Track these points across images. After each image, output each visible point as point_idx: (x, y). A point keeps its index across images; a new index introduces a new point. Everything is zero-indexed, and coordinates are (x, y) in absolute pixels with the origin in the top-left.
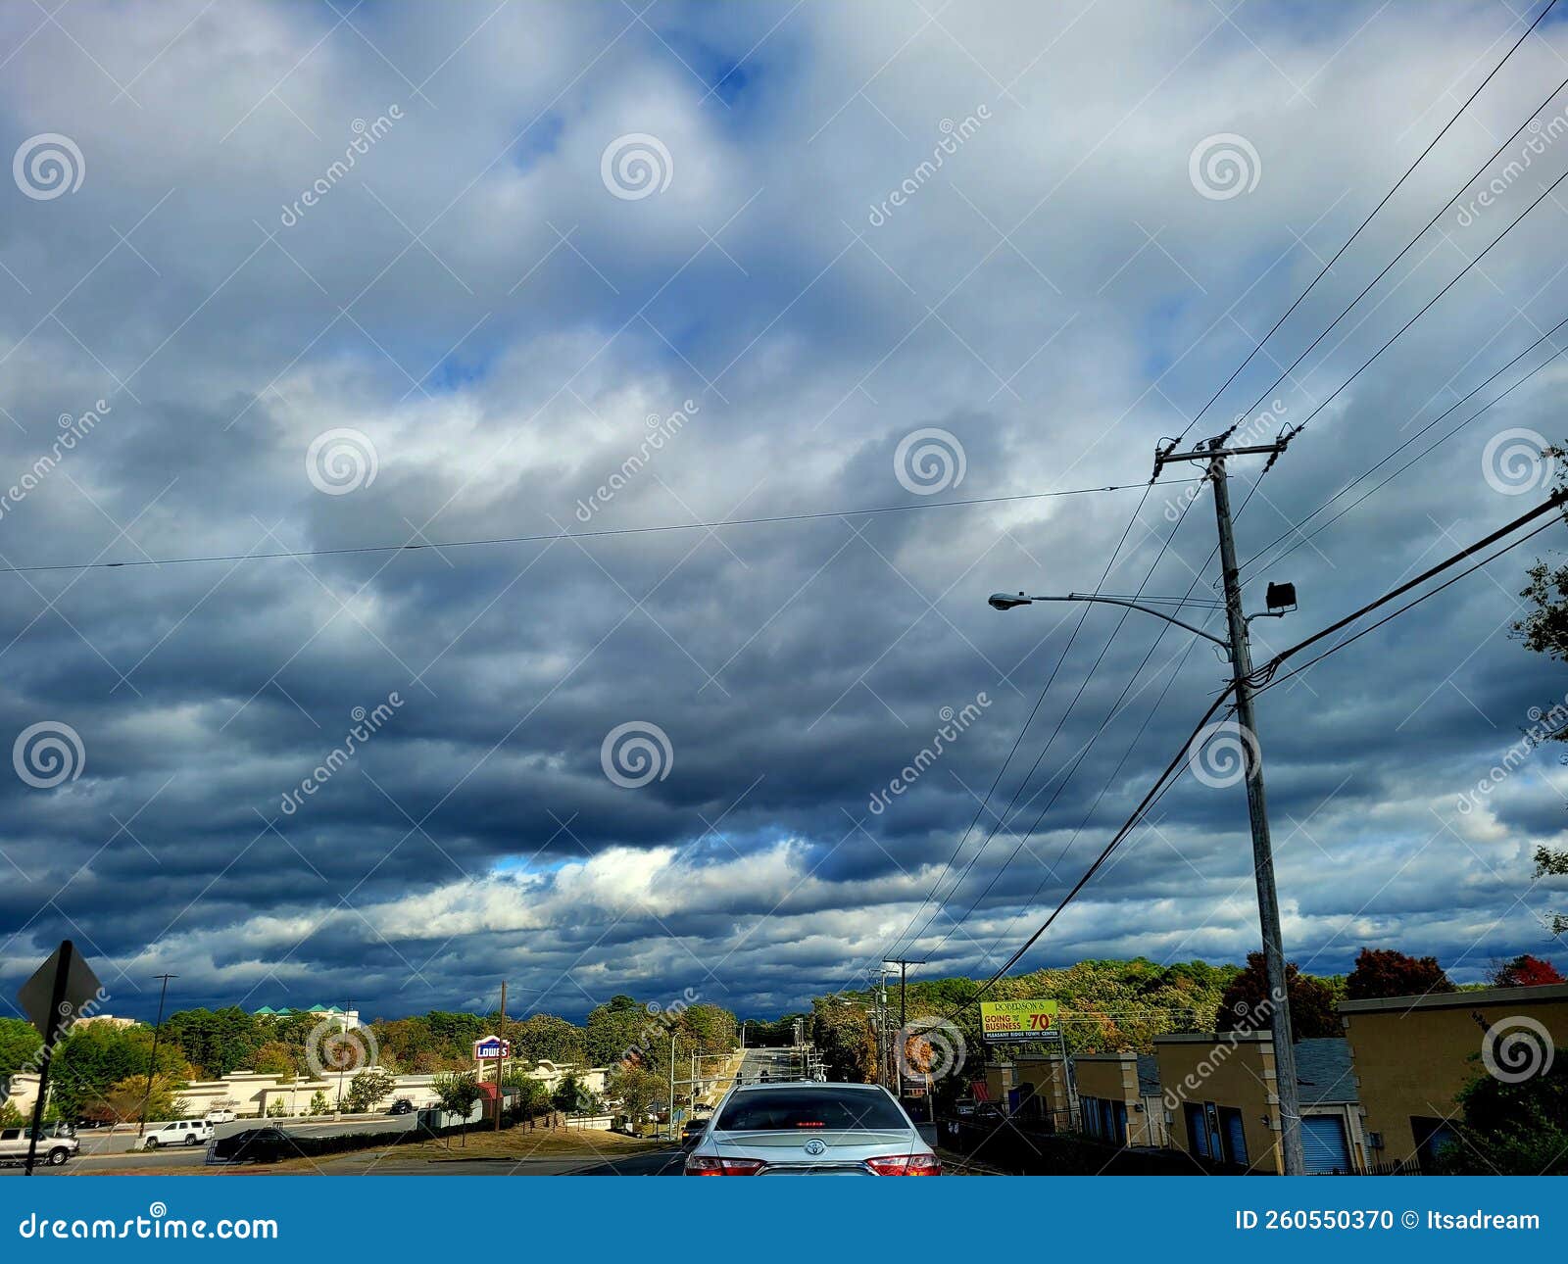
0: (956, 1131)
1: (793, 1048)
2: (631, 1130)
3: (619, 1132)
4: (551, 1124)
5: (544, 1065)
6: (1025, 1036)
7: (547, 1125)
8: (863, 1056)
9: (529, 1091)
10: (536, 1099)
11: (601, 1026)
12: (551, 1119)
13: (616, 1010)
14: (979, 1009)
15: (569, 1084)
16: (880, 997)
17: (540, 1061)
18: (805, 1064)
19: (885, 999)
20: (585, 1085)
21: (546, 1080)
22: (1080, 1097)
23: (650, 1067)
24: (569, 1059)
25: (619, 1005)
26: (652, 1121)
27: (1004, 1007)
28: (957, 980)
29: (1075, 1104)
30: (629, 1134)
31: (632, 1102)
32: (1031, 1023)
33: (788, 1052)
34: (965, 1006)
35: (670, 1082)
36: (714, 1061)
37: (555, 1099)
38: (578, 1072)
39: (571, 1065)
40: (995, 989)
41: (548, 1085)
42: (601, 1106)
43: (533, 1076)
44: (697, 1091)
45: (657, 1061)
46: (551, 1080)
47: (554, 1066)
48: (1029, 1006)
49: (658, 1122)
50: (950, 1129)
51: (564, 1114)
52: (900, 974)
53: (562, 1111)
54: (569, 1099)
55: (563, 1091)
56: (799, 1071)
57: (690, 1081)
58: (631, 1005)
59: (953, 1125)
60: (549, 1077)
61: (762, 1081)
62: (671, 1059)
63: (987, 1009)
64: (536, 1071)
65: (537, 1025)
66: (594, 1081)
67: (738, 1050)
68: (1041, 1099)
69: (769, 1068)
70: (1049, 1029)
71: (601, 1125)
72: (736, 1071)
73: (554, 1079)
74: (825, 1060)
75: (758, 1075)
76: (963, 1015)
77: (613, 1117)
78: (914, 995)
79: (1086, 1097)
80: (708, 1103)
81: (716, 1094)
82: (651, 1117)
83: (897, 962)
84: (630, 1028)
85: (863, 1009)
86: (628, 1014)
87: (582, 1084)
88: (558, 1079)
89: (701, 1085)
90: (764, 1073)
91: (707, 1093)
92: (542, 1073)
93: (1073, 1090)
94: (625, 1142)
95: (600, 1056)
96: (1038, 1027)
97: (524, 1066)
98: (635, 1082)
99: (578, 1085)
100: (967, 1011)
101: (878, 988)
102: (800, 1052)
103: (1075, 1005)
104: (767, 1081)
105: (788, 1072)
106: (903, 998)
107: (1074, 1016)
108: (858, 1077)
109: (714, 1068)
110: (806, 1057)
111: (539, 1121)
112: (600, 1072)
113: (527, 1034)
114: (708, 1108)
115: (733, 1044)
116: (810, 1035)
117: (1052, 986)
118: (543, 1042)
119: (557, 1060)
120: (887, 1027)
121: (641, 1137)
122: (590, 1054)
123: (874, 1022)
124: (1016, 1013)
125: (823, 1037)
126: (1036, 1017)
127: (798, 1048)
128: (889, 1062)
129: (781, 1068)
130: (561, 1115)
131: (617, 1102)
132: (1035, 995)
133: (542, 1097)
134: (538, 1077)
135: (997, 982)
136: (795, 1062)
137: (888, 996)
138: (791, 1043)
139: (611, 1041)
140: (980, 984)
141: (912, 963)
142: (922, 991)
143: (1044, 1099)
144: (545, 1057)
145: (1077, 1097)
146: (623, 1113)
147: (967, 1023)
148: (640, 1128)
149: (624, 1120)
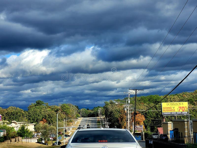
0: (152, 143)
1: (98, 117)
2: (44, 143)
3: (40, 143)
4: (17, 141)
5: (13, 122)
6: (176, 113)
7: (16, 141)
8: (121, 121)
9: (9, 131)
10: (11, 134)
11: (32, 110)
12: (17, 139)
13: (37, 105)
14: (161, 105)
15: (23, 128)
16: (128, 101)
17: (12, 121)
18: (102, 123)
19: (129, 102)
20: (28, 129)
21: (15, 127)
22: (194, 132)
23: (49, 123)
24: (22, 121)
25: (38, 103)
26: (51, 140)
27: (170, 104)
28: (154, 96)
29: (192, 135)
30: (43, 144)
31: (44, 134)
32: (179, 109)
33: (96, 119)
34: (157, 104)
35: (56, 127)
36: (71, 121)
37: (18, 133)
38: (25, 125)
39: (23, 122)
40: (167, 99)
41: (15, 129)
42: (34, 135)
43: (10, 126)
44: (66, 131)
45: (52, 121)
46: (16, 127)
47: (17, 123)
48: (178, 104)
49: (53, 140)
50: (150, 142)
51: (21, 138)
52: (135, 94)
53: (20, 137)
54: (23, 133)
55: (21, 131)
56: (100, 125)
57: (63, 128)
58: (43, 104)
59: (151, 141)
60: (16, 126)
61: (87, 128)
62: (56, 121)
63: (164, 105)
64: (11, 124)
65: (11, 110)
66: (31, 128)
67: (79, 118)
68: (181, 133)
69: (90, 124)
70: (185, 111)
71: (34, 141)
72: (79, 125)
73: (17, 127)
74: (109, 121)
75: (86, 126)
76: (156, 107)
77: (38, 139)
78: (139, 101)
79: (196, 133)
80: (69, 134)
81: (72, 131)
82: (50, 139)
83: (134, 90)
84: (43, 111)
85: (122, 105)
86: (42, 106)
87: (27, 129)
88: (19, 127)
89: (67, 129)
90: (88, 125)
91: (69, 131)
92: (13, 125)
93: (191, 130)
94: (42, 146)
95: (33, 120)
96: (181, 111)
97: (7, 123)
98: (45, 128)
99: (25, 129)
100: (157, 106)
101: (127, 99)
102: (100, 118)
103: (194, 104)
104: (89, 128)
105: (96, 125)
106: (135, 101)
107: (193, 107)
108: (119, 127)
109: (71, 124)
110: (102, 120)
111: (13, 140)
112: (33, 125)
113: (7, 113)
114: (69, 136)
115: (78, 116)
116: (104, 114)
117: (187, 98)
118: (13, 115)
119: (18, 121)
120: (130, 111)
121: (47, 145)
122: (29, 119)
123: (125, 109)
124: (174, 106)
125: (108, 114)
126: (180, 107)
127: (99, 118)
128: (130, 122)
129: (94, 124)
130: (20, 138)
131: (39, 134)
132: (180, 100)
133: (14, 132)
134: (12, 126)
135: (168, 96)
136: (99, 122)
137: (130, 101)
138: (98, 116)
139: (36, 115)
140: (162, 97)
141: (139, 90)
142: (142, 99)
143: (182, 133)
144: (14, 120)
145: (193, 132)
146: (41, 137)
147: (157, 110)
148: (47, 142)
149: (42, 139)
